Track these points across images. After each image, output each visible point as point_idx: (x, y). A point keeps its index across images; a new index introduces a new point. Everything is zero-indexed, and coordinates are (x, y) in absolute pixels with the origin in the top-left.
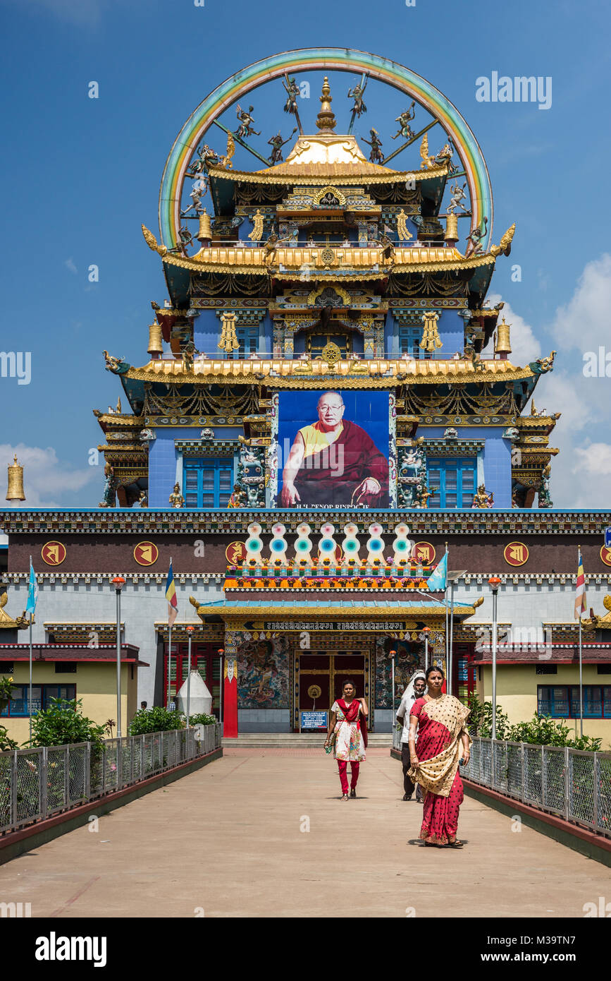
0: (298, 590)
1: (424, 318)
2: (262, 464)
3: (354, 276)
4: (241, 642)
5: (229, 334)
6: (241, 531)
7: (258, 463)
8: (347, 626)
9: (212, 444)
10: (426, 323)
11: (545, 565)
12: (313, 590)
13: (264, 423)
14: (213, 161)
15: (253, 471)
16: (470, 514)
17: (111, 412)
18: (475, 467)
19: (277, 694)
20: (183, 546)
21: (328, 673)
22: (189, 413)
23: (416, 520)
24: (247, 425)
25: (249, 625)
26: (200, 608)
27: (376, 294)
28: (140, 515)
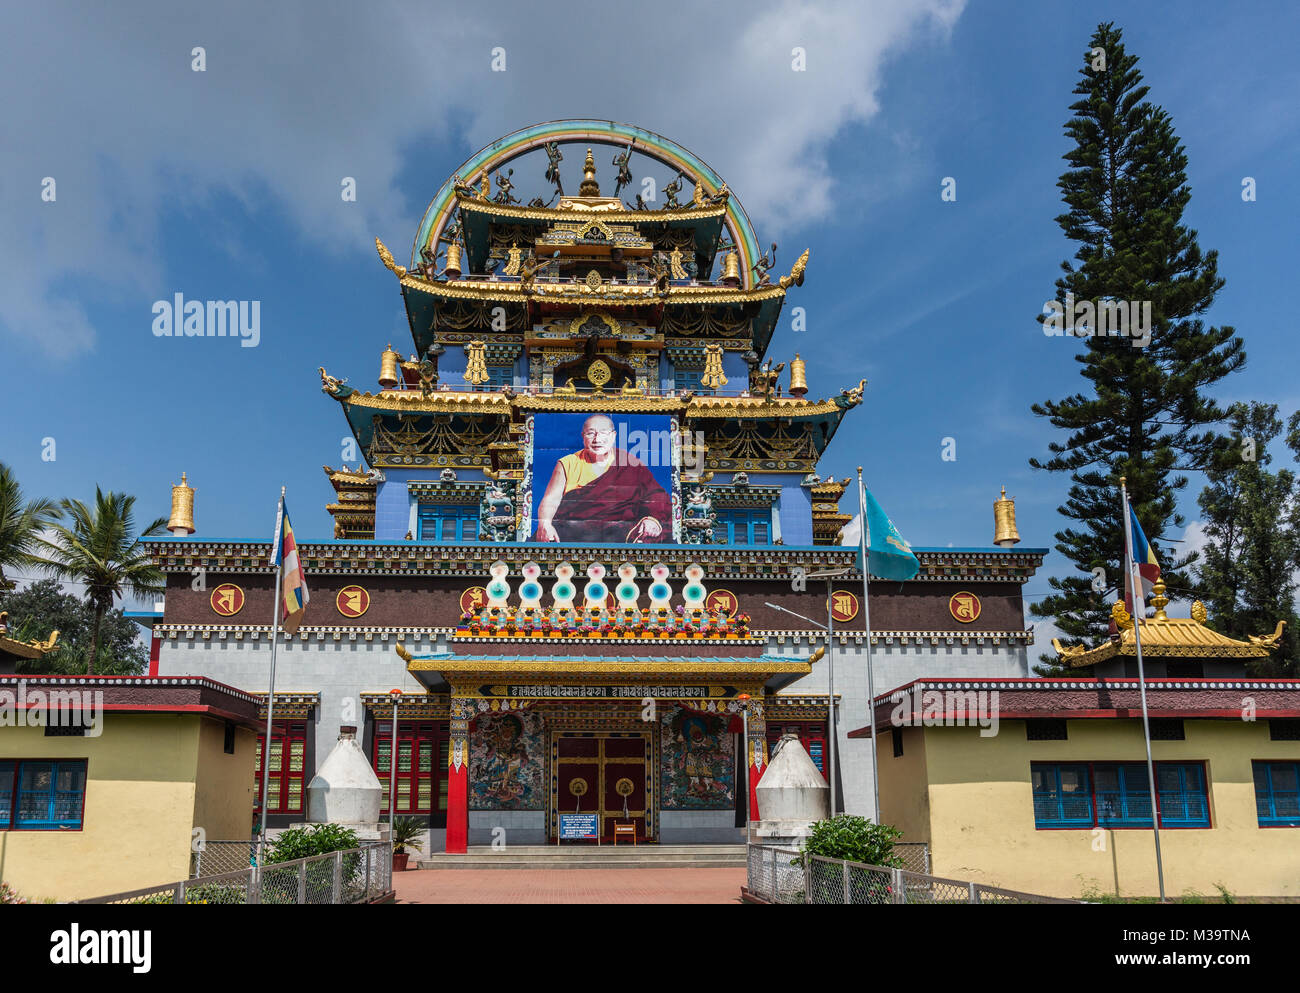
0: (556, 641)
1: (706, 350)
2: (512, 502)
3: (625, 299)
4: (474, 714)
5: (476, 365)
6: (481, 573)
7: (507, 500)
8: (627, 692)
9: (454, 487)
10: (709, 357)
11: (880, 621)
12: (577, 641)
13: (517, 450)
14: (465, 192)
15: (501, 509)
16: (783, 553)
17: (346, 470)
18: (770, 520)
19: (528, 790)
20: (404, 592)
21: (597, 762)
22: (426, 451)
23: (712, 560)
24: (494, 454)
25: (486, 690)
26: (412, 662)
27: (650, 325)
28: (345, 549)
